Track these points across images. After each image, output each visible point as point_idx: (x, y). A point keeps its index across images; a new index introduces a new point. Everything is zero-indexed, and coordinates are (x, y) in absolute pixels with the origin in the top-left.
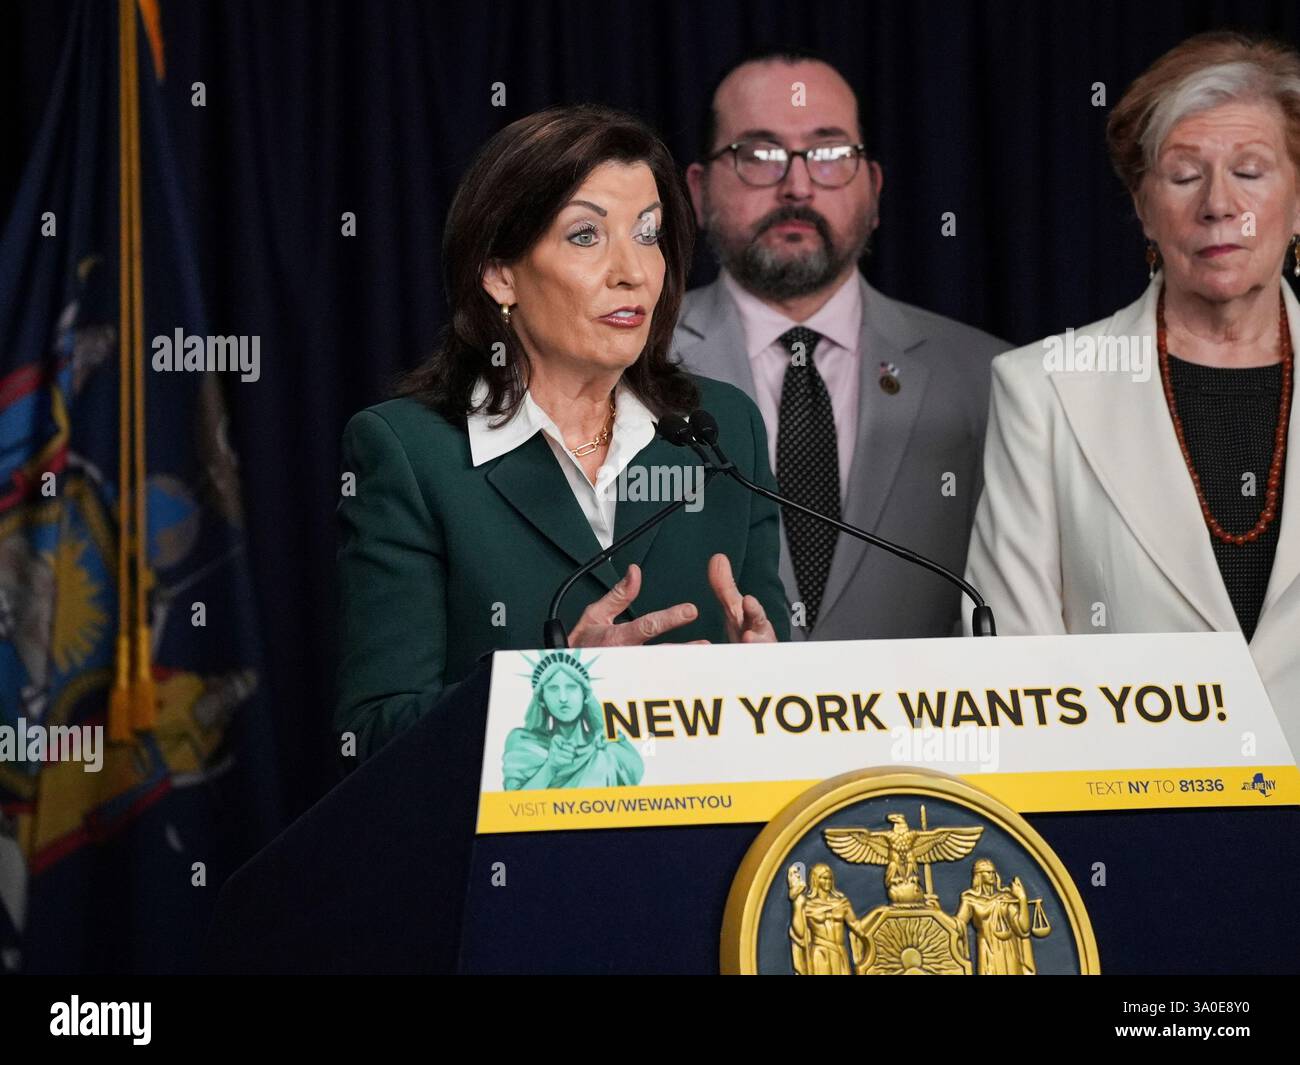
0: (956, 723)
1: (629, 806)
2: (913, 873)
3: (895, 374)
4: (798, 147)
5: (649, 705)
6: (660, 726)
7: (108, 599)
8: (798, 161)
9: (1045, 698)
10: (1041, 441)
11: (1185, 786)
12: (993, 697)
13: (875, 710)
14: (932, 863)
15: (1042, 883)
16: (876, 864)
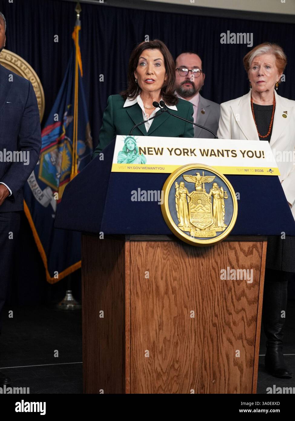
0: (211, 156)
1: (143, 168)
2: (201, 185)
3: (204, 111)
4: (190, 69)
5: (148, 148)
6: (150, 153)
7: (71, 160)
8: (190, 72)
9: (229, 152)
10: (229, 118)
11: (256, 170)
12: (218, 151)
13: (194, 152)
14: (205, 183)
15: (226, 188)
16: (193, 183)
